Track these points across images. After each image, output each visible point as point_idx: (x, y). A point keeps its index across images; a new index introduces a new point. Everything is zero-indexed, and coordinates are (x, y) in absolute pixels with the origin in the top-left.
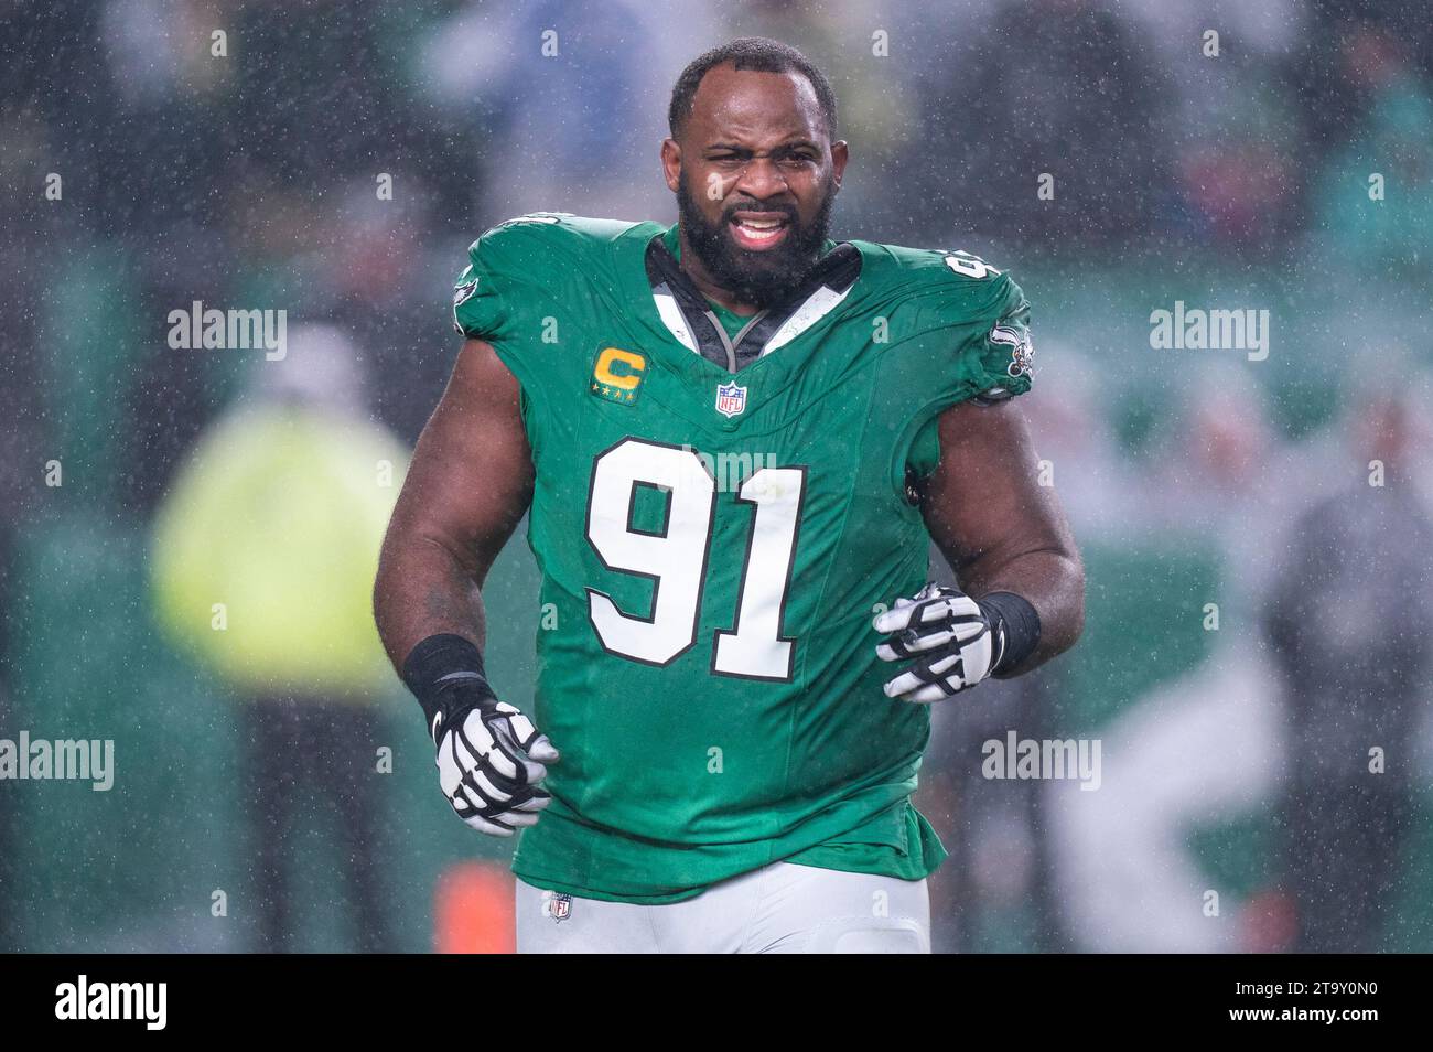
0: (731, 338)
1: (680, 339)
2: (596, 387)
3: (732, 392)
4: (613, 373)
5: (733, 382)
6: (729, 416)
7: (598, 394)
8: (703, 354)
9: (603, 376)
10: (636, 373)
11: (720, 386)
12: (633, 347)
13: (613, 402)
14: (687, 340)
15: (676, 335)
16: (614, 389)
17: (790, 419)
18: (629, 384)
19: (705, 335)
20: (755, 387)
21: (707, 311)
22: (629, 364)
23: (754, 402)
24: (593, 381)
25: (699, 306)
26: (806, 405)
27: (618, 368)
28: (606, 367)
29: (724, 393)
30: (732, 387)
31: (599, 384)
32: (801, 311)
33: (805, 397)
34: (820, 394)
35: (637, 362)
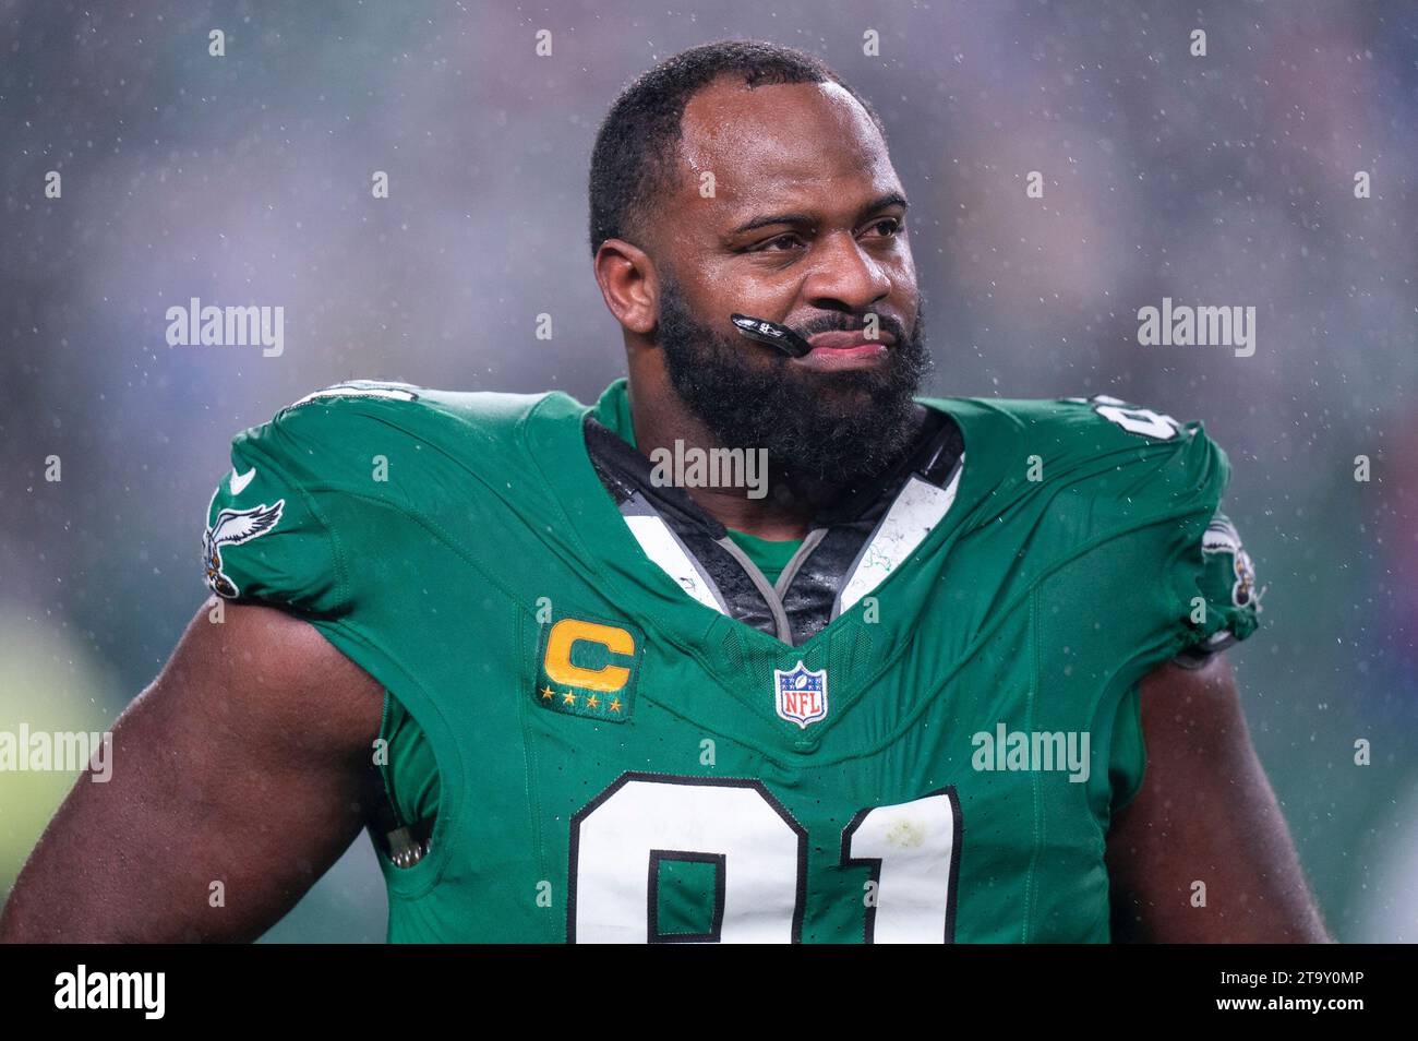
0: (773, 583)
1: (690, 592)
2: (548, 692)
3: (802, 682)
4: (578, 665)
5: (800, 663)
6: (803, 727)
7: (554, 704)
8: (736, 615)
9: (560, 671)
10: (620, 660)
11: (777, 673)
12: (608, 613)
13: (585, 716)
14: (703, 592)
15: (683, 585)
16: (583, 693)
17: (905, 721)
18: (611, 681)
19: (730, 579)
20: (841, 670)
21: (719, 537)
22: (604, 647)
23: (843, 695)
24: (542, 681)
25: (703, 528)
26: (929, 693)
27: (587, 655)
28: (565, 654)
29: (787, 684)
30: (801, 673)
31: (554, 687)
32: (887, 527)
33: (926, 678)
34: (951, 669)
35: (620, 640)
